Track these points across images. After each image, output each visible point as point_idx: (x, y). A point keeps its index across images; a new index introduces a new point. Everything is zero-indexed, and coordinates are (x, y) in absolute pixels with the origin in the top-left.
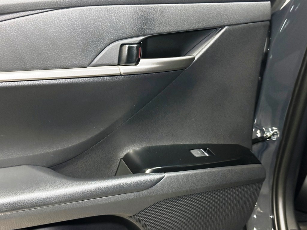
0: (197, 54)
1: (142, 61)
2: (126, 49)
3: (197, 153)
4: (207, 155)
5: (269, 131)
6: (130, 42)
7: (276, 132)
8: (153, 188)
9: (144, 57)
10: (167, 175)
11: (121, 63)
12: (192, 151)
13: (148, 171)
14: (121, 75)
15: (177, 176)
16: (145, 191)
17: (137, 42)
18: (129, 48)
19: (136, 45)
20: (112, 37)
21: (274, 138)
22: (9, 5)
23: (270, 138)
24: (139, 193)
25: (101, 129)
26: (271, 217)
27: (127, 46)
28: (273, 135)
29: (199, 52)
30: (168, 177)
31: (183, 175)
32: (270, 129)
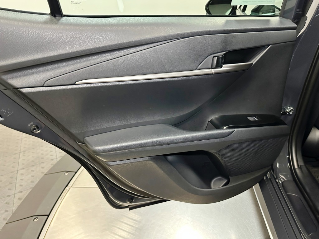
0: (254, 61)
1: (224, 65)
2: (216, 59)
3: (251, 119)
4: (257, 119)
5: (288, 109)
6: (218, 55)
7: (292, 109)
8: (228, 137)
9: (225, 64)
10: (236, 130)
11: (213, 67)
12: (248, 118)
13: (225, 128)
14: (212, 74)
15: (242, 131)
16: (224, 138)
17: (222, 55)
18: (217, 58)
19: (221, 57)
20: (209, 53)
21: (291, 113)
22: (159, 37)
23: (289, 112)
24: (221, 139)
25: (199, 105)
26: (288, 156)
27: (217, 57)
28: (290, 111)
29: (255, 60)
30: (237, 131)
31: (245, 130)
32: (289, 108)
